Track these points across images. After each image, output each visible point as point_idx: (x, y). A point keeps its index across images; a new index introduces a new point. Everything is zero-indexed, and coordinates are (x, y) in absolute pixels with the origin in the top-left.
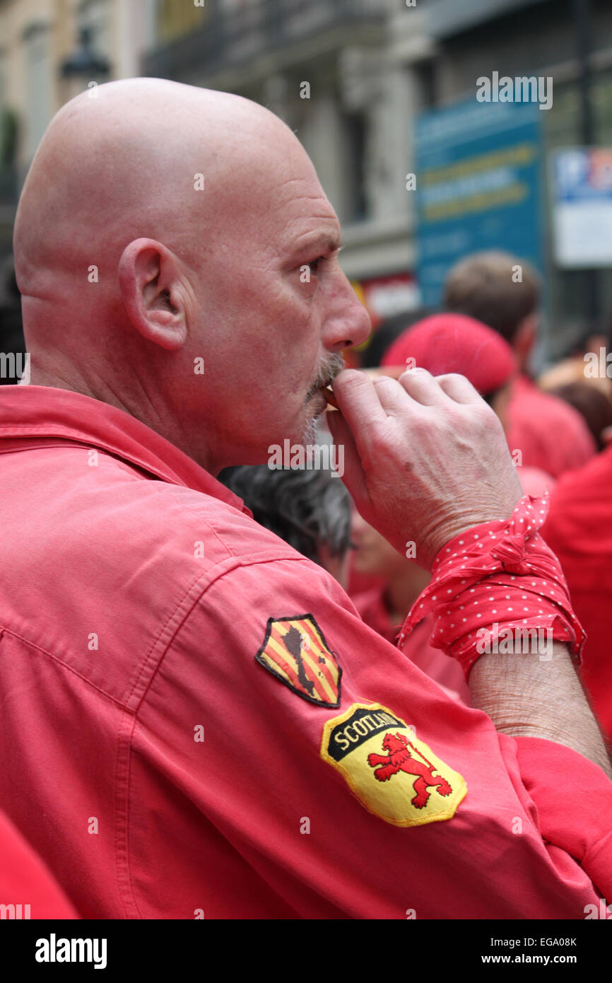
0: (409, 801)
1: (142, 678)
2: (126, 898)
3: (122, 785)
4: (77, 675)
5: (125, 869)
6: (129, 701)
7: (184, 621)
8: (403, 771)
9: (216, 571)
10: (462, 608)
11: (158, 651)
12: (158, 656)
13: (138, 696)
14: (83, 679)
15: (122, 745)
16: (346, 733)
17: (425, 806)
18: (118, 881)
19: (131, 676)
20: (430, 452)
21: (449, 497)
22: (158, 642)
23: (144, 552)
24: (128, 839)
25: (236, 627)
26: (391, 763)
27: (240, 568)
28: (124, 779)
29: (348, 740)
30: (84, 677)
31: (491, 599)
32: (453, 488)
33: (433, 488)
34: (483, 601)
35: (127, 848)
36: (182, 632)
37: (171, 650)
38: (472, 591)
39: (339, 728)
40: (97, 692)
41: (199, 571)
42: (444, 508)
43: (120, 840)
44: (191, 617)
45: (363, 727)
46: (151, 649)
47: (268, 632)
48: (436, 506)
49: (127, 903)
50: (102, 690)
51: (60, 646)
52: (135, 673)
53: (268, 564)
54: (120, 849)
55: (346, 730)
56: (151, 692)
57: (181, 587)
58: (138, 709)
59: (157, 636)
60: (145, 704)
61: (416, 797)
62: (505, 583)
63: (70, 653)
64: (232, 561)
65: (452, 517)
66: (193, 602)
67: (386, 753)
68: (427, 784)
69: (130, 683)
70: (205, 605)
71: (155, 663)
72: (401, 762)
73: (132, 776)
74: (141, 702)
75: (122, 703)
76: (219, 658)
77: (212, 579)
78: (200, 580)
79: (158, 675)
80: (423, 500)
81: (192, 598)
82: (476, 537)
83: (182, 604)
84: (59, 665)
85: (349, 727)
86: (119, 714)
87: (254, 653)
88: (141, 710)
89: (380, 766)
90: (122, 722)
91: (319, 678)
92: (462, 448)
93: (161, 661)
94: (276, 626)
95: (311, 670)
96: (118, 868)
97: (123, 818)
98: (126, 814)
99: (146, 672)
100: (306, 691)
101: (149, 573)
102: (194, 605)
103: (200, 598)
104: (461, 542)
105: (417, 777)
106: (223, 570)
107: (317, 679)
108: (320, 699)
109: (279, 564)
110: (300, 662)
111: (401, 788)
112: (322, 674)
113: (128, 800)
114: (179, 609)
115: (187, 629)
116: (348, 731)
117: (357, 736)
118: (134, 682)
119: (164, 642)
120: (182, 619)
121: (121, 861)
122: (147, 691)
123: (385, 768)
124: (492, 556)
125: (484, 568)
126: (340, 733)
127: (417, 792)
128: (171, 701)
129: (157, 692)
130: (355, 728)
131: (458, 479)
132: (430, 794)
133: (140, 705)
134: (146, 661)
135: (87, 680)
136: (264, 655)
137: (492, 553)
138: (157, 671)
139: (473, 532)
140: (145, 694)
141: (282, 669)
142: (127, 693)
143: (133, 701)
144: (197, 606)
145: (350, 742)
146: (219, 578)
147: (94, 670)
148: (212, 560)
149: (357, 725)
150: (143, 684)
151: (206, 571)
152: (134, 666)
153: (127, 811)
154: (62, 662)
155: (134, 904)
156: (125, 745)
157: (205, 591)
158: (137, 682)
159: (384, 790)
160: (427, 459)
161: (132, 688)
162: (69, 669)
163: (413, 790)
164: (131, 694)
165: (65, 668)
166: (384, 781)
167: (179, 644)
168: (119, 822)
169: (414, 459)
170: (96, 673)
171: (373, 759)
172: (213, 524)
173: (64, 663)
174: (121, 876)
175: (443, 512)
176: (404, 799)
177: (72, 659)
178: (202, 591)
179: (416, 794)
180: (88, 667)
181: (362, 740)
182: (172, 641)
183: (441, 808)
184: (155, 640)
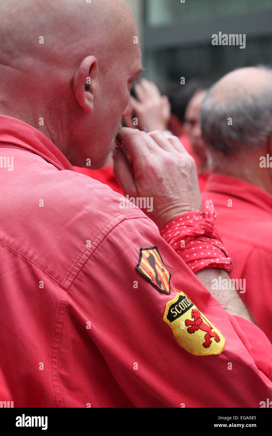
0: (202, 344)
1: (73, 272)
2: (55, 383)
3: (59, 326)
4: (40, 268)
5: (56, 369)
6: (65, 283)
7: (98, 246)
8: (201, 329)
9: (115, 222)
10: (186, 250)
11: (83, 260)
12: (83, 262)
13: (70, 281)
14: (43, 271)
15: (62, 306)
16: (176, 308)
17: (209, 347)
18: (52, 374)
19: (68, 271)
20: (171, 175)
21: (177, 197)
22: (83, 255)
23: (78, 208)
24: (58, 353)
25: (126, 252)
26: (195, 325)
27: (126, 221)
28: (61, 323)
29: (177, 312)
30: (43, 270)
31: (201, 247)
32: (178, 193)
33: (171, 192)
34: (197, 248)
35: (57, 358)
36: (97, 251)
37: (90, 260)
38: (192, 242)
39: (173, 306)
40: (50, 277)
41: (107, 221)
42: (174, 202)
43: (54, 353)
44: (102, 244)
45: (183, 306)
46: (79, 258)
47: (141, 255)
48: (170, 200)
49: (56, 386)
50: (52, 277)
51: (31, 253)
52: (70, 269)
53: (136, 219)
54: (53, 358)
55: (176, 307)
56: (77, 280)
57: (98, 228)
58: (69, 288)
59: (84, 252)
60: (73, 286)
61: (205, 343)
62: (206, 241)
63: (36, 257)
64: (122, 217)
65: (177, 207)
66: (104, 236)
67: (193, 320)
68: (211, 336)
69: (66, 274)
70: (110, 239)
71: (81, 266)
72: (200, 324)
73: (64, 321)
74: (71, 284)
75: (62, 284)
76: (114, 266)
77: (114, 226)
78: (108, 226)
79: (81, 271)
80: (164, 197)
81: (103, 234)
82: (188, 217)
83: (98, 237)
84: (30, 262)
85: (177, 305)
86: (60, 290)
87: (135, 265)
88: (71, 288)
89: (190, 326)
90: (62, 294)
91: (163, 279)
92: (184, 175)
93: (84, 265)
94: (144, 252)
95: (160, 275)
96: (51, 367)
97: (57, 342)
98: (59, 340)
99: (75, 270)
100: (158, 286)
101: (81, 219)
102: (104, 238)
103: (107, 235)
104: (181, 219)
105: (206, 333)
106: (118, 222)
107: (162, 279)
108: (163, 290)
109: (141, 220)
110: (156, 271)
111: (199, 338)
112: (164, 277)
113: (61, 333)
114: (96, 239)
115: (99, 250)
116: (177, 307)
117: (181, 310)
118: (68, 274)
119: (87, 255)
120: (98, 244)
121: (54, 364)
122: (74, 279)
123: (193, 327)
124: (201, 227)
125: (197, 232)
126: (173, 308)
127: (206, 340)
128: (86, 285)
129: (79, 279)
130: (180, 306)
131: (181, 190)
132: (212, 341)
133: (70, 286)
134: (76, 264)
135: (45, 271)
136: (140, 267)
137: (200, 226)
138: (81, 269)
139: (186, 215)
140: (73, 281)
141: (149, 274)
142: (65, 279)
143: (67, 283)
144: (106, 239)
145: (177, 313)
146: (117, 225)
147: (49, 267)
148: (113, 216)
149: (180, 304)
150: (73, 275)
151: (111, 221)
152: (70, 266)
153: (60, 339)
154: (31, 261)
155: (59, 387)
156: (64, 305)
157: (110, 231)
158: (70, 274)
159: (190, 338)
160: (169, 178)
161: (67, 277)
162: (35, 265)
163: (204, 339)
164: (66, 280)
165: (33, 265)
166: (191, 334)
167: (95, 257)
168: (55, 344)
169: (164, 177)
170: (50, 268)
171: (187, 322)
172: (111, 197)
173: (33, 262)
174: (54, 372)
175: (173, 204)
176: (199, 343)
177: (37, 260)
178: (108, 231)
179: (205, 341)
180: (46, 265)
181: (183, 312)
182: (91, 255)
183: (216, 348)
184: (82, 254)
